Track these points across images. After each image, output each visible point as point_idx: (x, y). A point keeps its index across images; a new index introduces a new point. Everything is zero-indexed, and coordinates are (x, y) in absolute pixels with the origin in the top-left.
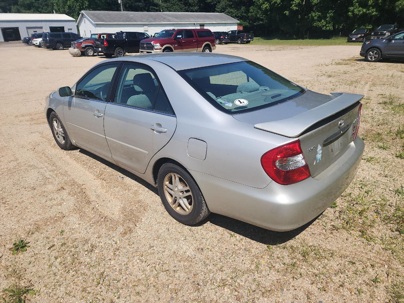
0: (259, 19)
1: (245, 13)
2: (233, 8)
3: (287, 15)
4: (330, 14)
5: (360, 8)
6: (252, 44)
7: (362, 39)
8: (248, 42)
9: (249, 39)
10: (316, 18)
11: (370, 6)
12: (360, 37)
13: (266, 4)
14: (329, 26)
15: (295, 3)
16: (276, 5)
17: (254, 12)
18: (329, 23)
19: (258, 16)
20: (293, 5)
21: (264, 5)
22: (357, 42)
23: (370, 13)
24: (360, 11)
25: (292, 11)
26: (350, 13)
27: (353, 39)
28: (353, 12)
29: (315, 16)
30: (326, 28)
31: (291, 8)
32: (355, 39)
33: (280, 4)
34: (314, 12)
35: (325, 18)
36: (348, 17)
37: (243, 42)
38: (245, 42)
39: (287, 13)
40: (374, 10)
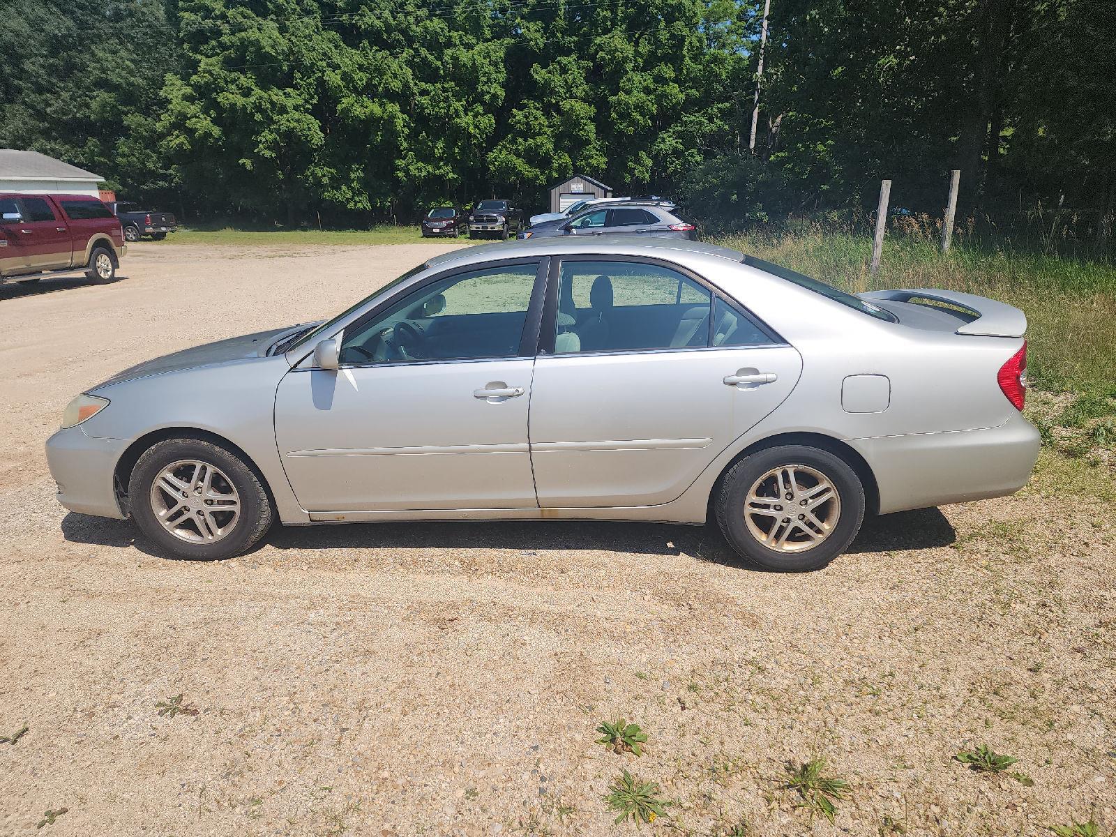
0: (153, 175)
1: (101, 155)
2: (55, 139)
3: (248, 168)
4: (356, 174)
5: (420, 164)
6: (174, 241)
7: (452, 230)
8: (159, 237)
9: (164, 229)
10: (325, 180)
11: (441, 159)
12: (449, 226)
13: (178, 137)
14: (361, 200)
15: (264, 140)
16: (211, 140)
17: (134, 156)
18: (360, 194)
19: (150, 165)
20: (261, 146)
21: (169, 138)
22: (445, 236)
23: (441, 176)
24: (420, 170)
25: (258, 160)
26: (400, 174)
27: (434, 230)
28: (407, 171)
29: (324, 176)
30: (355, 205)
31: (256, 151)
32: (438, 231)
33: (220, 139)
34: (317, 165)
35: (348, 181)
36: (397, 180)
37: (143, 237)
38: (149, 237)
39: (247, 163)
40: (449, 168)
